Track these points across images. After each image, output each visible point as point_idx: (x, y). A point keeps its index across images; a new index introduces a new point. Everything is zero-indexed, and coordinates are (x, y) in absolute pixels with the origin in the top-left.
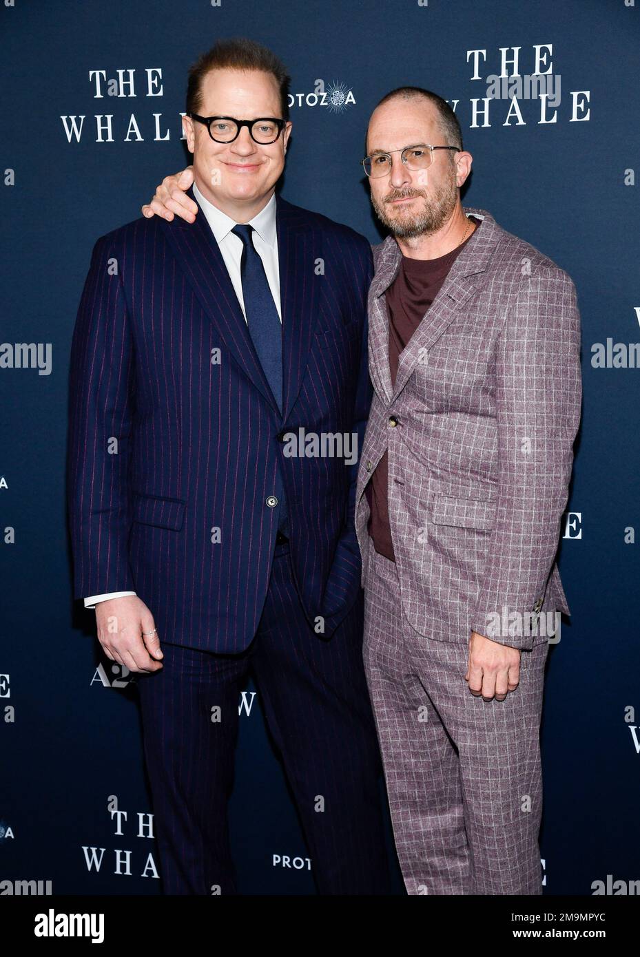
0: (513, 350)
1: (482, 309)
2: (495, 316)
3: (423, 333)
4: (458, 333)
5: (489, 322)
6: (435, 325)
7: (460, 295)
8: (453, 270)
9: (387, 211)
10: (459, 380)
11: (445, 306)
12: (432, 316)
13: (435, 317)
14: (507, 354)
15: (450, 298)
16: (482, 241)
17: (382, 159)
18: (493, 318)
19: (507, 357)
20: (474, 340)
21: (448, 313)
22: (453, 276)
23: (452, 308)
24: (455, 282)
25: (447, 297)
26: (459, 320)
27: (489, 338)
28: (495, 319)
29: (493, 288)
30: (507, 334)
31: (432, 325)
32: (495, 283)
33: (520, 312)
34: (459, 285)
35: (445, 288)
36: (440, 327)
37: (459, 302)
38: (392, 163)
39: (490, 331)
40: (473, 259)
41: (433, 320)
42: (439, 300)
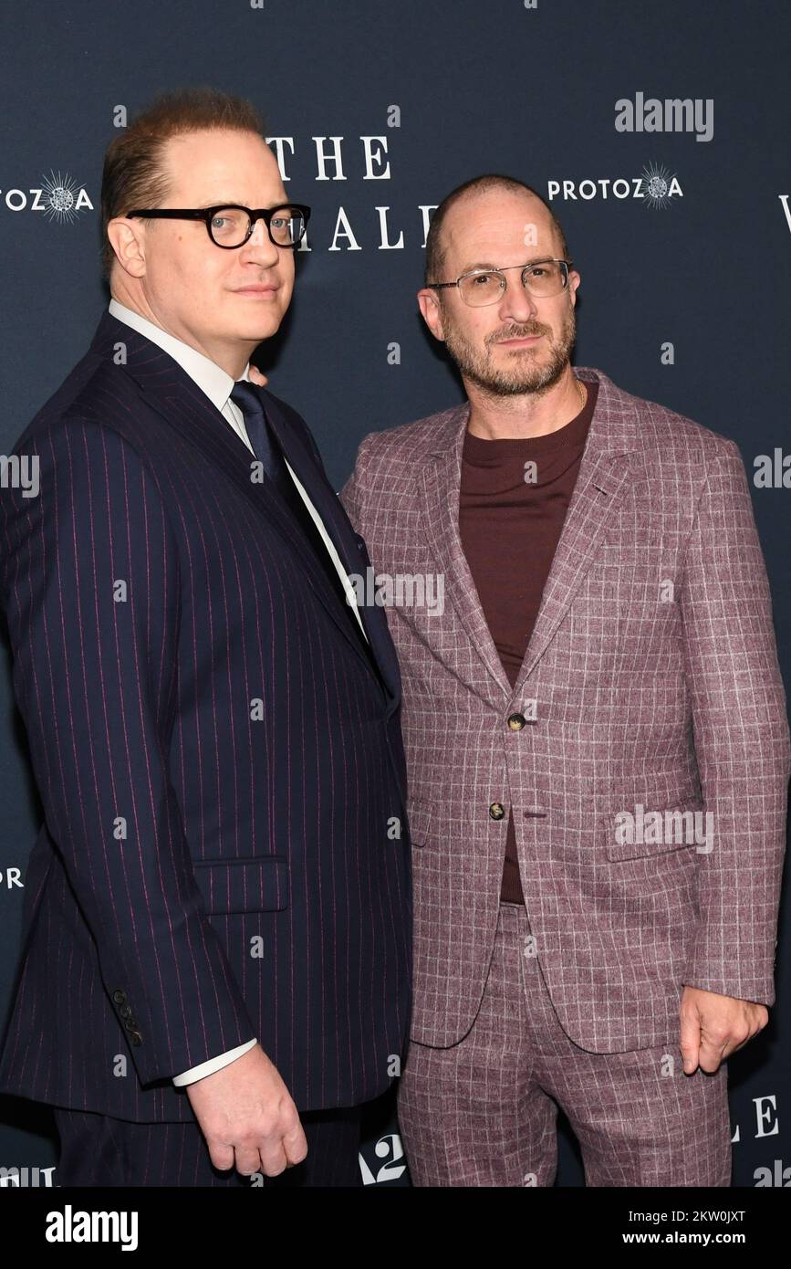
6: (585, 532)
7: (612, 486)
8: (590, 448)
9: (492, 357)
10: (638, 613)
11: (595, 503)
12: (578, 520)
13: (583, 520)
14: (707, 568)
15: (599, 490)
16: (613, 404)
17: (481, 279)
18: (675, 517)
19: (707, 572)
20: (652, 551)
21: (602, 514)
22: (594, 458)
23: (606, 505)
24: (599, 466)
25: (593, 489)
26: (623, 523)
27: (675, 547)
28: (678, 519)
29: (664, 473)
30: (702, 538)
31: (581, 533)
32: (663, 466)
33: (714, 506)
34: (607, 471)
35: (586, 475)
36: (595, 536)
37: (615, 496)
38: (505, 286)
39: (675, 535)
40: (613, 432)
41: (581, 525)
42: (581, 495)
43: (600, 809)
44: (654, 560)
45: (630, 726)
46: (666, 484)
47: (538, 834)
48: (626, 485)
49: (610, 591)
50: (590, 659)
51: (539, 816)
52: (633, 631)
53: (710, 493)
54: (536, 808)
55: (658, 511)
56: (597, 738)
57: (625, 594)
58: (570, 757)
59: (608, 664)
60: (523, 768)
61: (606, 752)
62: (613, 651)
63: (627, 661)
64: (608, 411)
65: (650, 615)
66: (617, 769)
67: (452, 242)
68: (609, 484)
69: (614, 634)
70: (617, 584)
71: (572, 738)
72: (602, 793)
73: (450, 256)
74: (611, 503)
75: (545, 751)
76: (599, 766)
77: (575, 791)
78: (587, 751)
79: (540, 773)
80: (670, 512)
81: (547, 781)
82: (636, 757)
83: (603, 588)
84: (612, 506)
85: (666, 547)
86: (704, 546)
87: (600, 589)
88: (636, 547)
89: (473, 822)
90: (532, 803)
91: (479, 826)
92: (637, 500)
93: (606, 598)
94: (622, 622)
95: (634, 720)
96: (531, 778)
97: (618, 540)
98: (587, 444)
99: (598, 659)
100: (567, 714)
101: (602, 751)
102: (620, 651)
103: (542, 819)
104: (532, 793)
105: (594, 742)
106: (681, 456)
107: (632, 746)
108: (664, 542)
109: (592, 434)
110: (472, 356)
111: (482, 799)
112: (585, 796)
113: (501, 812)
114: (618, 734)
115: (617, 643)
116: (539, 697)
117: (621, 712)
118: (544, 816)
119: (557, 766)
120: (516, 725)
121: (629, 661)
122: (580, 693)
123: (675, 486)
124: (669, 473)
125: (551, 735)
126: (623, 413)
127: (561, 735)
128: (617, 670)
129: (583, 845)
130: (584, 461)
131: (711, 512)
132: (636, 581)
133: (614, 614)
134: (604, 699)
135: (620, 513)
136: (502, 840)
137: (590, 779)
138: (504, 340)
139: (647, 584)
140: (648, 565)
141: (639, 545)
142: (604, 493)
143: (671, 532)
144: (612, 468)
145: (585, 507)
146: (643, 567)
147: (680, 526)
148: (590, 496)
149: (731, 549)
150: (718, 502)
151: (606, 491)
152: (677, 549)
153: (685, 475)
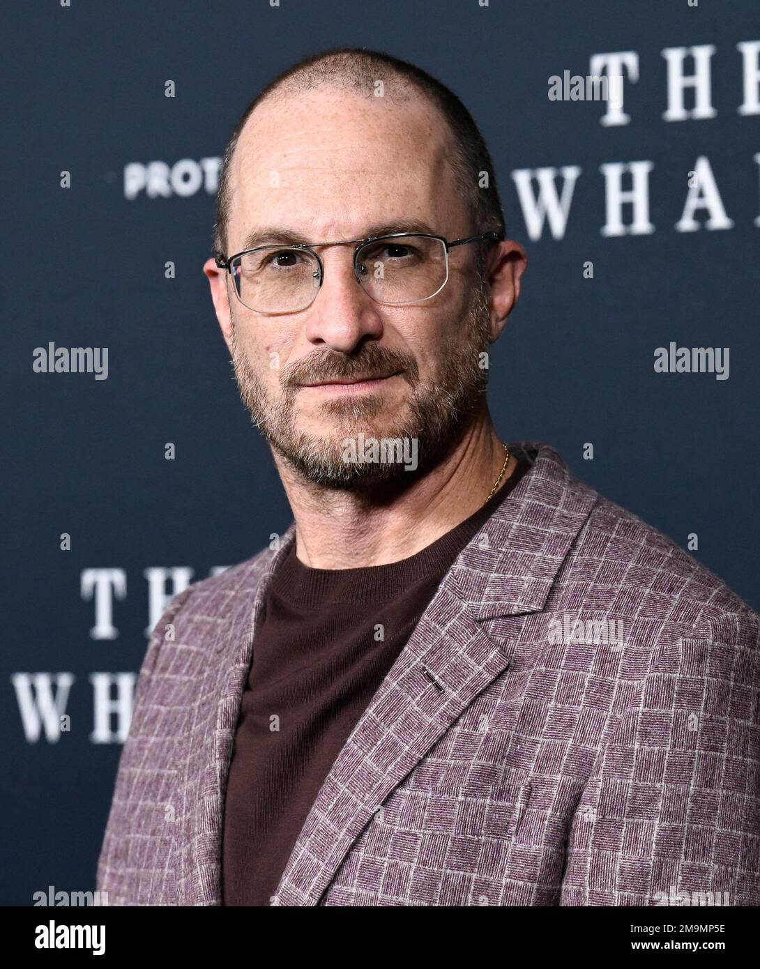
0: (615, 849)
1: (528, 718)
2: (571, 741)
3: (343, 788)
4: (447, 789)
5: (547, 758)
6: (377, 758)
7: (458, 672)
8: (444, 593)
9: (292, 409)
11: (413, 705)
12: (373, 733)
13: (381, 734)
14: (597, 858)
15: (431, 679)
17: (284, 259)
18: (563, 746)
19: (596, 867)
20: (496, 810)
21: (420, 727)
23: (430, 712)
24: (448, 632)
25: (418, 676)
28: (567, 751)
30: (603, 797)
31: (368, 760)
33: (646, 735)
34: (461, 642)
35: (417, 648)
36: (390, 768)
37: (455, 695)
38: (322, 277)
39: (551, 783)
41: (373, 744)
42: (395, 684)
44: (499, 830)
46: (566, 679)
48: (486, 675)
53: (641, 708)
55: (531, 733)
68: (454, 669)
74: (443, 708)
80: (556, 737)
83: (385, 871)
84: (444, 714)
86: (603, 813)
87: (378, 872)
88: (461, 798)
93: (385, 893)
98: (441, 587)
108: (529, 795)
109: (459, 565)
123: (582, 686)
130: (423, 618)
131: (637, 746)
132: (450, 866)
138: (318, 380)
139: (474, 876)
140: (483, 839)
141: (466, 795)
142: (439, 688)
143: (546, 776)
144: (473, 638)
145: (392, 710)
146: (471, 841)
147: (567, 766)
148: (409, 691)
149: (663, 829)
150: (655, 729)
151: (442, 683)
152: (550, 811)
153: (607, 665)
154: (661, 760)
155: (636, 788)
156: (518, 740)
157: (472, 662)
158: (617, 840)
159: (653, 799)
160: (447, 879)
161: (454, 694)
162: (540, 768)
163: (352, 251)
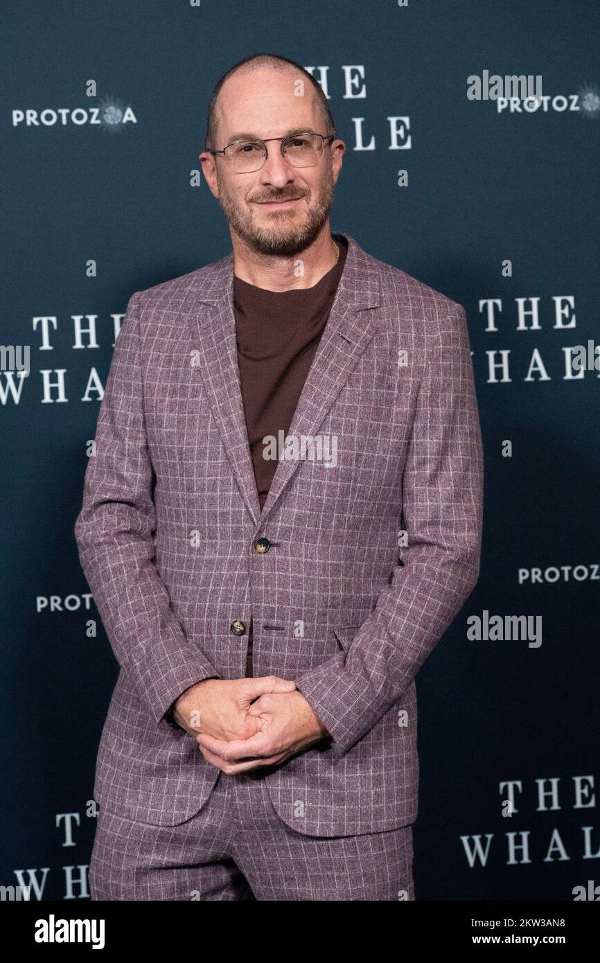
0: (438, 407)
1: (392, 354)
2: (412, 363)
5: (404, 371)
6: (329, 374)
7: (355, 335)
8: (338, 300)
9: (254, 215)
10: (373, 447)
11: (339, 349)
12: (324, 363)
13: (328, 364)
14: (432, 411)
15: (344, 338)
16: (361, 264)
17: (248, 149)
18: (408, 365)
19: (432, 415)
20: (388, 394)
21: (346, 359)
22: (342, 309)
23: (349, 352)
24: (345, 317)
25: (338, 337)
26: (364, 368)
27: (408, 392)
28: (411, 367)
29: (402, 328)
30: (432, 385)
31: (325, 375)
32: (402, 321)
33: (444, 358)
34: (352, 322)
35: (334, 325)
36: (338, 378)
38: (267, 155)
39: (408, 382)
40: (359, 287)
41: (326, 369)
42: (329, 341)
43: (332, 621)
44: (389, 403)
45: (359, 549)
46: (403, 337)
47: (276, 645)
48: (368, 336)
49: (349, 428)
50: (329, 486)
51: (277, 628)
52: (368, 463)
54: (275, 622)
55: (394, 360)
56: (333, 558)
57: (362, 430)
58: (309, 574)
59: (345, 493)
60: (266, 586)
61: (339, 571)
62: (349, 481)
63: (362, 491)
64: (356, 269)
65: (384, 451)
66: (348, 587)
67: (223, 113)
68: (353, 333)
69: (351, 465)
70: (356, 422)
71: (311, 558)
72: (334, 607)
73: (221, 126)
74: (354, 351)
75: (286, 570)
76: (334, 582)
77: (313, 605)
78: (325, 570)
79: (281, 589)
81: (288, 597)
82: (365, 577)
83: (344, 424)
84: (355, 353)
85: (400, 391)
86: (432, 392)
87: (340, 425)
88: (374, 390)
89: (216, 636)
90: (272, 617)
91: (220, 639)
92: (378, 350)
93: (345, 433)
94: (358, 455)
95: (362, 544)
96: (273, 595)
97: (359, 382)
98: (337, 297)
99: (335, 487)
100: (307, 536)
101: (336, 570)
102: (355, 481)
103: (280, 632)
104: (273, 608)
105: (329, 562)
106: (417, 314)
107: (361, 567)
108: (399, 387)
109: (341, 288)
110: (237, 213)
111: (225, 617)
112: (320, 610)
113: (242, 628)
114: (349, 556)
115: (353, 474)
116: (282, 520)
117: (352, 536)
118: (283, 629)
119: (297, 585)
120: (262, 548)
121: (364, 492)
122: (318, 516)
123: (411, 339)
124: (406, 328)
125: (293, 555)
126: (369, 271)
127: (301, 555)
128: (353, 498)
129: (315, 653)
130: (333, 311)
131: (441, 363)
132: (372, 420)
133: (351, 447)
134: (340, 524)
135: (362, 360)
136: (243, 652)
137: (325, 594)
138: (265, 201)
139: (381, 423)
140: (384, 407)
141: (376, 389)
142: (348, 342)
143: (406, 379)
144: (357, 319)
145: (330, 353)
146: (380, 408)
147: (413, 374)
148: (336, 344)
149: (454, 397)
150: (447, 355)
151: (350, 340)
152: (410, 393)
153: (420, 330)
154: (450, 367)
155: (444, 380)
156: (390, 364)
157: (360, 330)
158: (437, 403)
159: (450, 384)
160: (371, 426)
161: (357, 344)
162: (401, 375)
163: (280, 142)
